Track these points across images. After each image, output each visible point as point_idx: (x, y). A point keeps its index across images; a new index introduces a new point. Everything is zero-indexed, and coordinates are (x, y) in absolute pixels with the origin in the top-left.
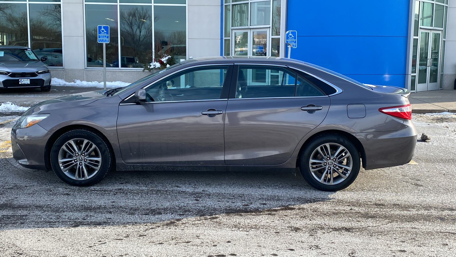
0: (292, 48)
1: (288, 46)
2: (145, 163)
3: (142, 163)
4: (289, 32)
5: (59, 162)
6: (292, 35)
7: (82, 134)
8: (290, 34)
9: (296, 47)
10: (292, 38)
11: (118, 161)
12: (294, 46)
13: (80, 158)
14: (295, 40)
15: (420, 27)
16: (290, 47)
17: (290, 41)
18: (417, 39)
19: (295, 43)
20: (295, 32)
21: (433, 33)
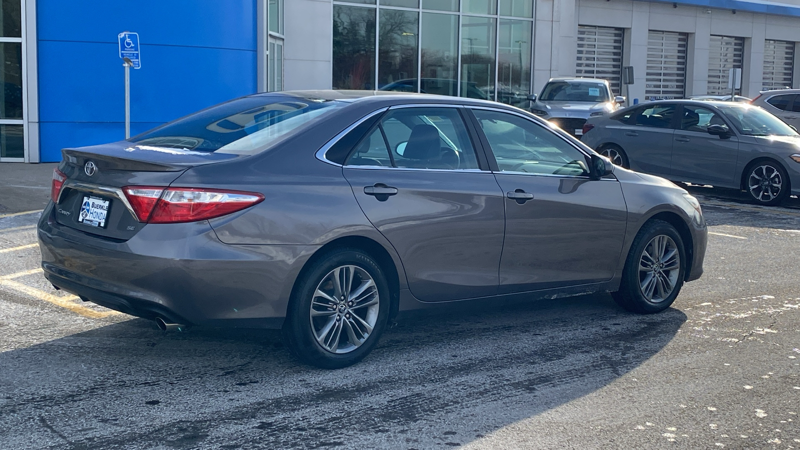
0: (131, 68)
1: (124, 65)
4: (125, 35)
6: (131, 42)
8: (128, 40)
10: (132, 47)
12: (135, 64)
14: (137, 52)
15: (270, 32)
16: (128, 66)
17: (127, 55)
18: (267, 55)
19: (137, 58)
20: (136, 35)
21: (277, 45)
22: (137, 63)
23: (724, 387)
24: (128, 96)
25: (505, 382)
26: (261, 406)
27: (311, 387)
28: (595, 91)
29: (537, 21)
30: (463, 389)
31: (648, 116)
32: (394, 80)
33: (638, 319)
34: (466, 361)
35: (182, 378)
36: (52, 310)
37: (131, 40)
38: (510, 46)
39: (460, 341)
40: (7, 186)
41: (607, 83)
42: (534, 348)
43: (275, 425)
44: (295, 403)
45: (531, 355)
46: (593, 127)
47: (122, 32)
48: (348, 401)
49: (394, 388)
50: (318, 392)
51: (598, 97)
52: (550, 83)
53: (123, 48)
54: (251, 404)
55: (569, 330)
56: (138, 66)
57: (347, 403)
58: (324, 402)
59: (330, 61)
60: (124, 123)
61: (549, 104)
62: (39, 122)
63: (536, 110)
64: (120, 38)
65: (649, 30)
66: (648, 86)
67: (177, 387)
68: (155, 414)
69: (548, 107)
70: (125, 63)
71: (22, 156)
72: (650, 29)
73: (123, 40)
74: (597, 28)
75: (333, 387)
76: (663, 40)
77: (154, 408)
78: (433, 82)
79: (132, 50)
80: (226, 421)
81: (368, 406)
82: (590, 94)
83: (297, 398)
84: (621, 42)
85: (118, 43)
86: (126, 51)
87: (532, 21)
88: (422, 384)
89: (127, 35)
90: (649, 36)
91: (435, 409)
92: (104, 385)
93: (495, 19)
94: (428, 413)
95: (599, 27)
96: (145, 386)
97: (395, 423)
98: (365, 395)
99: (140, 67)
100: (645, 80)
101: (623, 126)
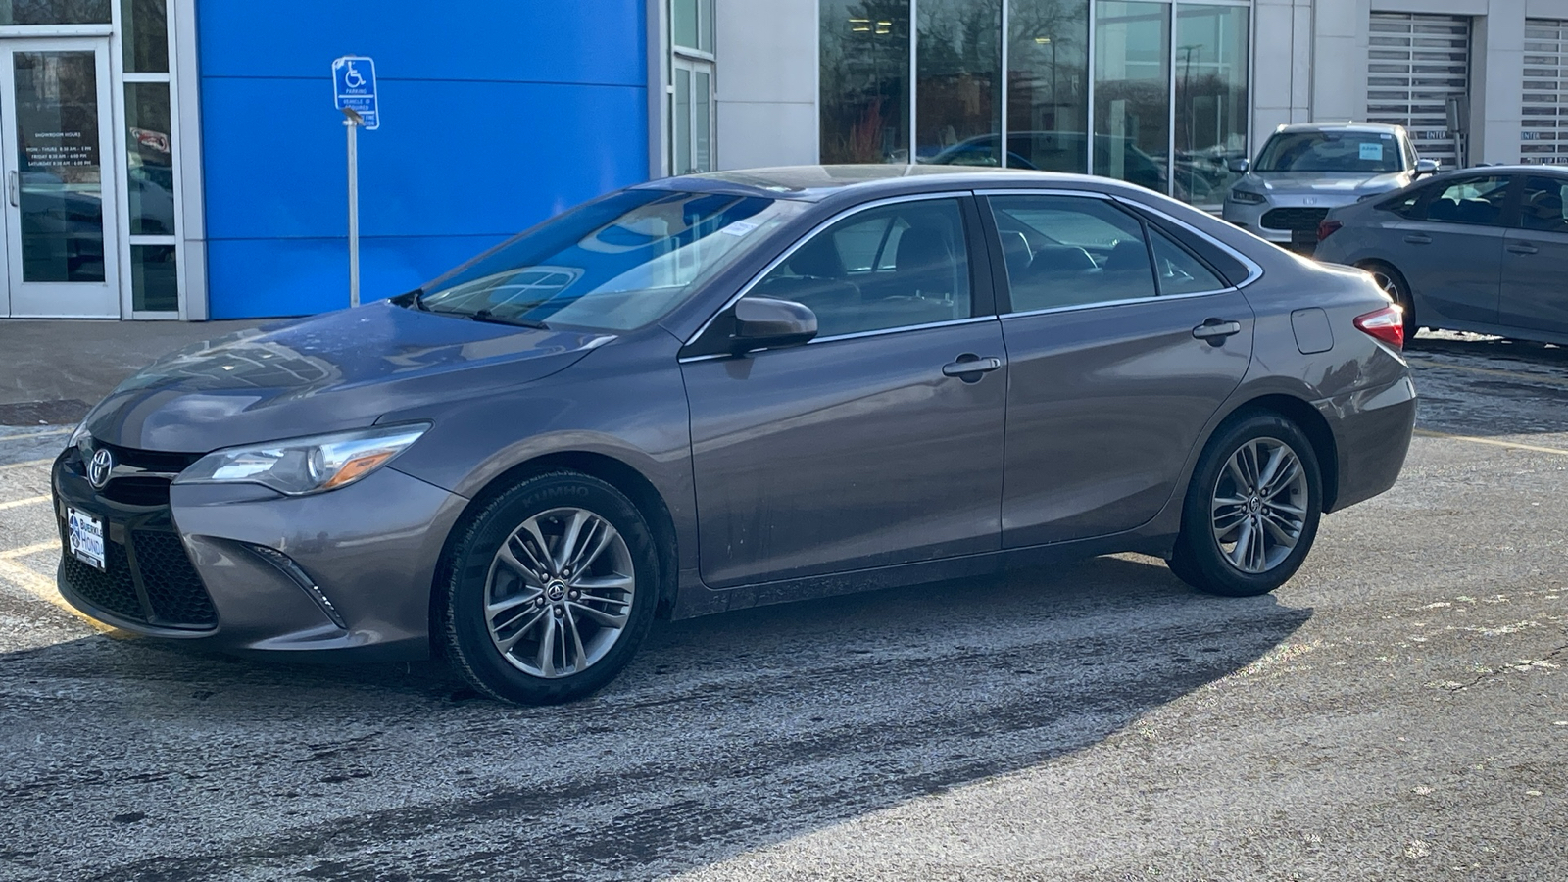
0: (360, 130)
1: (345, 123)
2: (771, 576)
3: (760, 578)
4: (346, 61)
5: (487, 613)
6: (359, 76)
7: (574, 488)
8: (353, 73)
9: (376, 125)
10: (360, 87)
11: (688, 580)
12: (368, 120)
13: (556, 587)
14: (371, 96)
15: (675, 48)
16: (353, 125)
17: (351, 101)
18: (671, 95)
19: (372, 108)
20: (369, 61)
21: (697, 73)
22: (371, 117)
23: (1369, 788)
24: (353, 185)
25: (892, 777)
26: (344, 827)
27: (474, 786)
28: (1372, 149)
29: (1259, 8)
30: (790, 791)
31: (1457, 202)
32: (959, 136)
33: (1266, 639)
34: (835, 731)
35: (220, 766)
36: (50, 623)
37: (358, 72)
38: (1217, 61)
39: (848, 687)
40: (120, 367)
41: (1400, 133)
42: (997, 702)
43: (347, 869)
44: (416, 822)
45: (984, 717)
46: (1340, 226)
47: (341, 57)
48: (531, 818)
49: (647, 789)
50: (481, 797)
51: (1379, 161)
52: (1279, 134)
53: (343, 88)
54: (326, 823)
55: (1100, 662)
56: (373, 123)
57: (529, 820)
58: (480, 819)
59: (813, 103)
60: (347, 238)
61: (1270, 179)
62: (207, 240)
63: (1242, 192)
64: (337, 71)
65: (1527, 19)
66: (1525, 136)
67: (198, 785)
68: (117, 843)
69: (1268, 186)
70: (346, 119)
71: (175, 307)
72: (1529, 15)
73: (343, 71)
74: (1412, 17)
75: (520, 787)
76: (1558, 38)
77: (124, 830)
78: (1049, 139)
79: (361, 91)
80: (253, 858)
81: (568, 829)
82: (1361, 157)
83: (428, 811)
84: (1466, 44)
85: (332, 78)
86: (348, 94)
87: (1249, 8)
88: (711, 781)
89: (350, 63)
90: (1526, 31)
91: (708, 834)
92: (58, 779)
93: (1167, 6)
94: (687, 843)
95: (1416, 14)
96: (137, 783)
97: (603, 865)
98: (578, 803)
99: (378, 126)
100: (1520, 123)
101: (1401, 221)
